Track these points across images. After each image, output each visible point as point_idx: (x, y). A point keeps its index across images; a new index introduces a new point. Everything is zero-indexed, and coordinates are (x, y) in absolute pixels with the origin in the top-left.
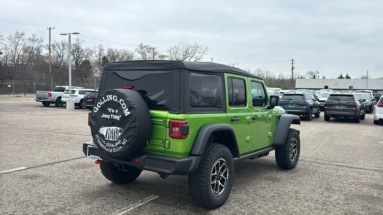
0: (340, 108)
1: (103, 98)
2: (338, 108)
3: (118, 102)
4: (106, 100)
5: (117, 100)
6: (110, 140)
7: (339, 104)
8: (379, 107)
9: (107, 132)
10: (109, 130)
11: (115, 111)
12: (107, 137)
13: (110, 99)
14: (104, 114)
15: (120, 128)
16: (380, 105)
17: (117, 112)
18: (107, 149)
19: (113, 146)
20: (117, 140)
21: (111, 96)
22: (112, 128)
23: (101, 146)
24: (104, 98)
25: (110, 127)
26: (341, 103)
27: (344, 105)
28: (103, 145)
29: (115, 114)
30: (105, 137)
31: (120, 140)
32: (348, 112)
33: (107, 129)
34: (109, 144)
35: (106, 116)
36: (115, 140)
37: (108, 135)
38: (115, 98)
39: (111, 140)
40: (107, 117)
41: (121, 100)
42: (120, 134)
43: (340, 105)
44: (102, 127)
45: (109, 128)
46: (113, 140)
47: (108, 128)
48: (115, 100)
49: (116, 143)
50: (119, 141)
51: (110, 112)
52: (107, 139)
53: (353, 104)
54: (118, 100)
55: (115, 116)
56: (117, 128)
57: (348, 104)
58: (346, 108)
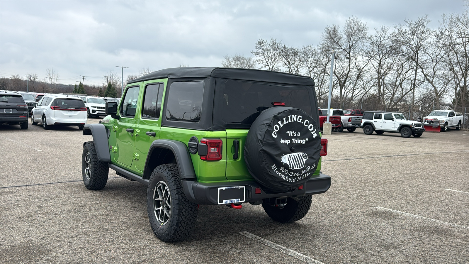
0: (9, 112)
1: (284, 119)
2: (6, 112)
3: (302, 123)
4: (286, 122)
5: (301, 121)
6: (294, 169)
7: (7, 106)
8: (54, 110)
9: (289, 161)
10: (290, 158)
11: (297, 134)
12: (292, 166)
13: (294, 120)
14: (281, 139)
15: (303, 153)
16: (54, 107)
17: (299, 135)
18: (289, 180)
19: (298, 175)
20: (303, 167)
21: (295, 116)
22: (292, 154)
23: (283, 177)
24: (286, 119)
25: (290, 154)
26: (10, 105)
27: (13, 108)
28: (284, 176)
29: (296, 137)
30: (289, 166)
31: (309, 166)
32: (19, 116)
33: (288, 157)
34: (293, 173)
35: (284, 141)
36: (301, 168)
37: (291, 164)
38: (300, 118)
39: (296, 168)
40: (286, 143)
41: (307, 120)
42: (305, 160)
43: (8, 108)
44: (283, 156)
45: (290, 156)
46: (299, 168)
47: (288, 155)
48: (299, 120)
49: (302, 171)
50: (308, 168)
51: (292, 135)
52: (291, 168)
53: (24, 106)
54: (303, 121)
55: (296, 140)
56: (299, 153)
57: (19, 107)
58: (16, 112)
